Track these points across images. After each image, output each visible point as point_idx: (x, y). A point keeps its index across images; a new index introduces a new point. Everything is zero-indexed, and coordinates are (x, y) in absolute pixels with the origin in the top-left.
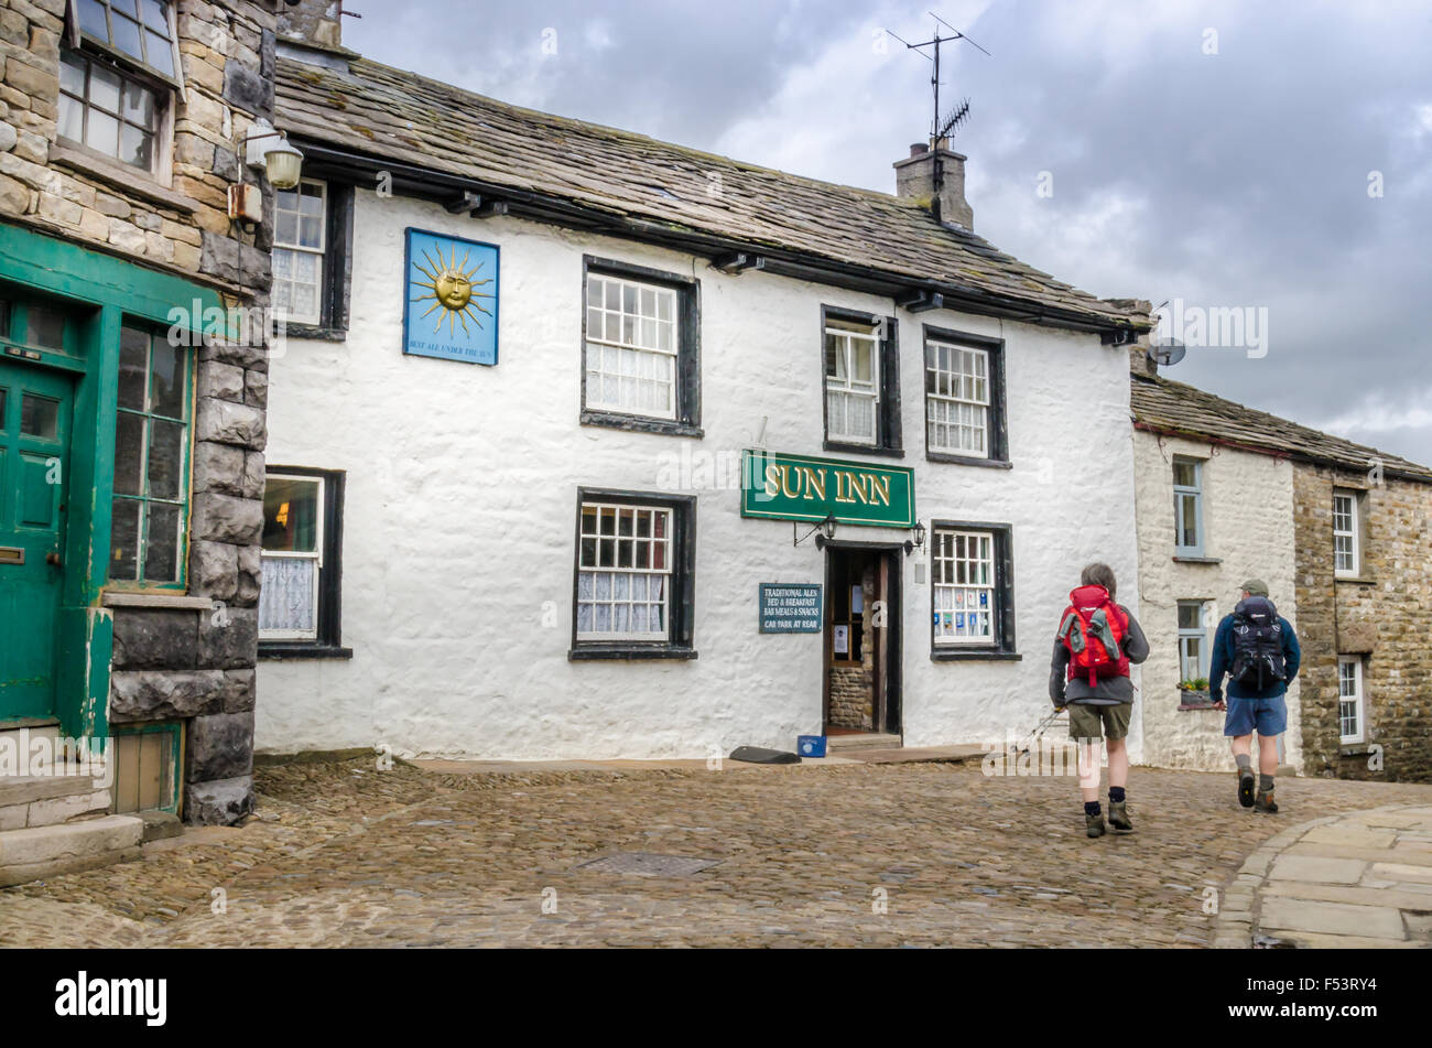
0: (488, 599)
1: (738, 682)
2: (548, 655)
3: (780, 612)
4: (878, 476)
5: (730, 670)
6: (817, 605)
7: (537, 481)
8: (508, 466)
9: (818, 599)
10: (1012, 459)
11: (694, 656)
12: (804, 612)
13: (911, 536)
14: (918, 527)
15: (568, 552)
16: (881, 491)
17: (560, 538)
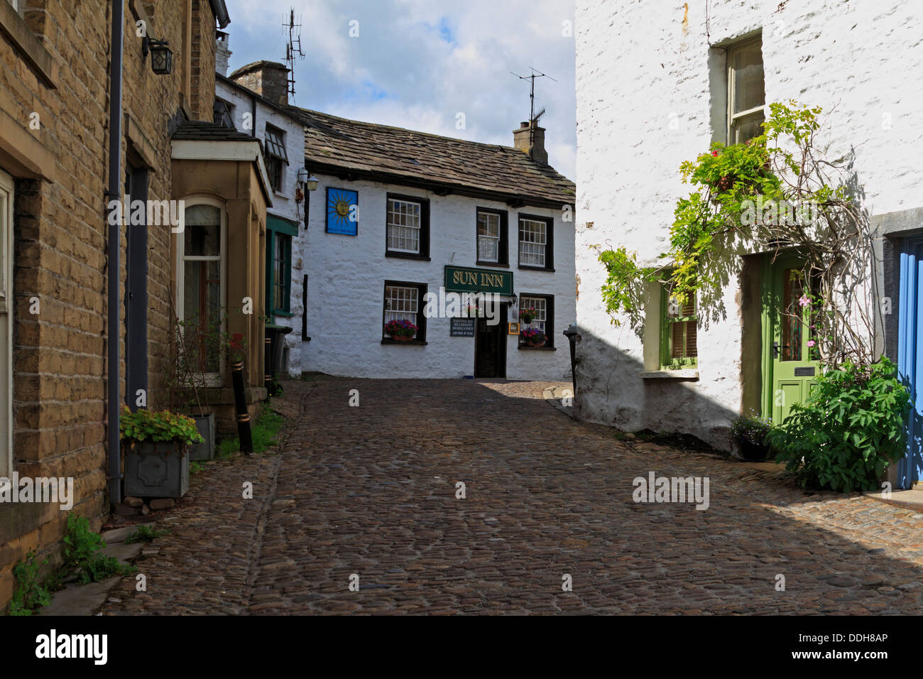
0: (354, 321)
1: (442, 355)
2: (374, 342)
3: (458, 328)
4: (499, 275)
5: (439, 350)
6: (473, 326)
7: (370, 278)
8: (360, 272)
9: (473, 324)
10: (555, 267)
11: (427, 344)
12: (468, 329)
13: (511, 300)
14: (515, 296)
15: (381, 305)
16: (500, 282)
17: (378, 299)
